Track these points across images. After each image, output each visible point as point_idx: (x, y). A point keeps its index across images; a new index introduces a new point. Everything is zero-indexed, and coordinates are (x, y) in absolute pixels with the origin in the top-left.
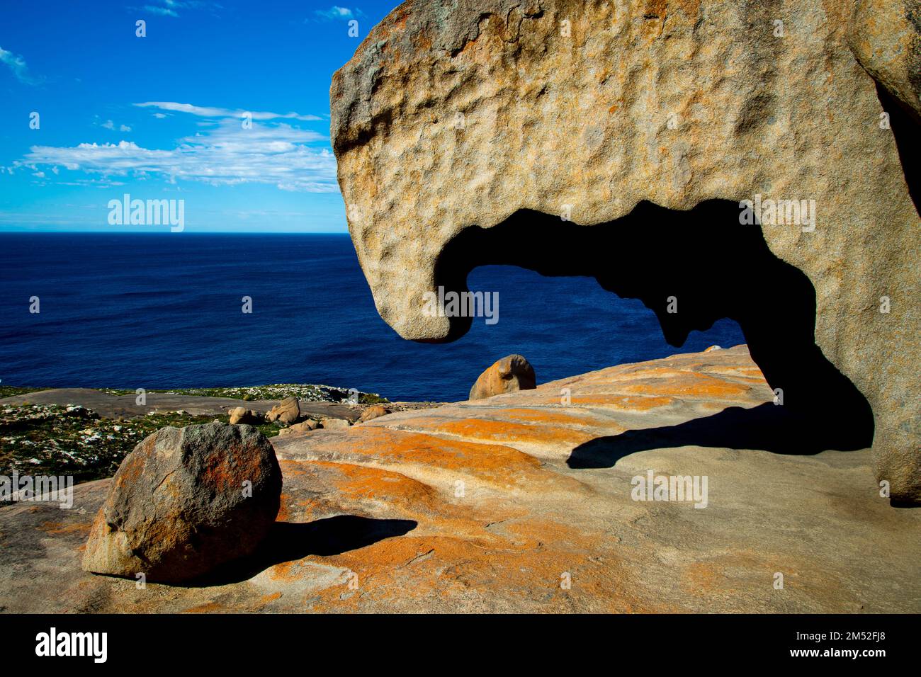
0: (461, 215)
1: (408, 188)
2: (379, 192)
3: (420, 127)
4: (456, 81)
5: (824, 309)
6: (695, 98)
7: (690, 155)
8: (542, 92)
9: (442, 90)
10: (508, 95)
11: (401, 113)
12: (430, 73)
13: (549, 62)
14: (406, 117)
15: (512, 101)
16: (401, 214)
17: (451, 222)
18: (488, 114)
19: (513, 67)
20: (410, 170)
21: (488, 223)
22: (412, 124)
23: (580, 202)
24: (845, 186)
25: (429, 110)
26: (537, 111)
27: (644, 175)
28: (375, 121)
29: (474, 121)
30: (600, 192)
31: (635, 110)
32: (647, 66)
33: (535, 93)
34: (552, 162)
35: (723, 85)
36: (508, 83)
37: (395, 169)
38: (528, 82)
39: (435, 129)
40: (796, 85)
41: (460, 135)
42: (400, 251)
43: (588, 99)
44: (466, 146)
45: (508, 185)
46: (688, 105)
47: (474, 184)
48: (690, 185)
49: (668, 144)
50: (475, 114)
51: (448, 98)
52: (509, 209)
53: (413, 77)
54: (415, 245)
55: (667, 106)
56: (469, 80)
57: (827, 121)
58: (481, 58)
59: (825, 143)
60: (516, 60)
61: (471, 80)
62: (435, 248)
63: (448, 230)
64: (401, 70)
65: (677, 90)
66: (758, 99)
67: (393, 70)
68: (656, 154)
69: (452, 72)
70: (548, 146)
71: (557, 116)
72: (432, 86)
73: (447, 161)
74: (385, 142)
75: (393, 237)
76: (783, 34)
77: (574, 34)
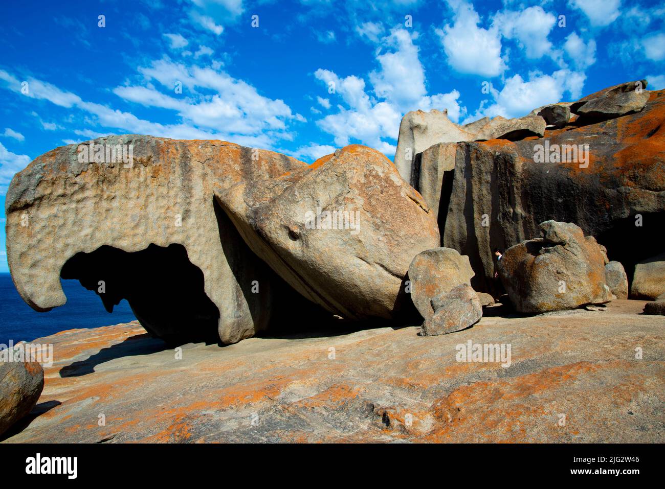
0: (77, 247)
1: (49, 233)
2: (32, 234)
3: (57, 205)
4: (76, 187)
5: (207, 281)
6: (168, 208)
7: (168, 228)
8: (113, 198)
9: (70, 190)
10: (100, 197)
12: (64, 182)
13: (116, 186)
14: (50, 200)
15: (100, 200)
16: (43, 246)
17: (71, 250)
18: (90, 204)
19: (101, 186)
20: (52, 224)
21: (88, 251)
22: (53, 203)
23: (129, 243)
24: (210, 240)
25: (62, 198)
26: (111, 205)
27: (152, 234)
28: (35, 200)
29: (82, 206)
30: (137, 240)
31: (148, 210)
32: (152, 194)
33: (110, 198)
34: (118, 227)
35: (176, 205)
36: (99, 193)
37: (43, 224)
38: (108, 193)
39: (64, 207)
40: (196, 207)
41: (77, 211)
42: (42, 264)
43: (131, 204)
44: (79, 217)
45: (98, 235)
46: (166, 210)
47: (83, 233)
48: (168, 238)
49: (160, 223)
50: (84, 203)
51: (73, 194)
52: (98, 245)
53: (57, 182)
54: (51, 261)
55: (159, 209)
56: (81, 188)
57: (204, 220)
58: (88, 180)
59: (204, 227)
60: (103, 183)
61: (83, 188)
62: (61, 262)
63: (69, 254)
64: (52, 179)
65: (162, 204)
66: (186, 211)
67: (49, 178)
68: (156, 226)
69: (75, 183)
70: (115, 220)
71: (119, 208)
72: (65, 188)
73: (70, 222)
74: (38, 210)
75: (39, 257)
76: (193, 191)
77: (126, 178)
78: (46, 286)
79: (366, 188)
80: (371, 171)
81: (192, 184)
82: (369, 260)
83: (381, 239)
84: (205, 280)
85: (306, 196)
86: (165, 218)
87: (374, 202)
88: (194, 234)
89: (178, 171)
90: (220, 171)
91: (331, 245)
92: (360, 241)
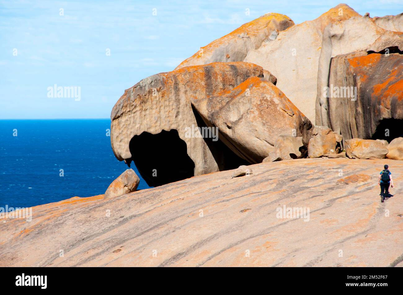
0: (134, 133)
1: (125, 128)
6: (169, 112)
7: (169, 122)
8: (147, 110)
9: (132, 108)
12: (130, 105)
13: (147, 104)
15: (142, 111)
16: (124, 133)
18: (138, 113)
19: (142, 105)
20: (126, 124)
21: (138, 134)
22: (126, 115)
23: (154, 130)
25: (129, 112)
26: (146, 113)
27: (163, 125)
29: (136, 115)
30: (157, 129)
31: (161, 113)
32: (162, 106)
33: (145, 110)
34: (149, 123)
35: (173, 109)
36: (141, 108)
37: (123, 124)
38: (144, 107)
39: (130, 116)
40: (182, 110)
41: (134, 117)
42: (123, 141)
43: (154, 111)
44: (135, 120)
45: (142, 127)
47: (137, 127)
48: (170, 127)
49: (166, 120)
50: (136, 113)
51: (132, 110)
52: (142, 132)
53: (127, 106)
54: (126, 139)
55: (165, 113)
57: (186, 116)
58: (137, 103)
59: (186, 119)
60: (142, 103)
61: (136, 107)
62: (130, 140)
63: (132, 136)
65: (167, 110)
66: (178, 112)
67: (125, 105)
68: (164, 121)
69: (133, 105)
70: (148, 120)
71: (149, 114)
72: (130, 108)
73: (132, 122)
75: (122, 138)
76: (180, 101)
77: (151, 99)
78: (125, 149)
79: (260, 106)
80: (263, 98)
81: (180, 97)
82: (261, 139)
83: (266, 129)
84: (187, 147)
85: (235, 108)
86: (168, 117)
87: (262, 113)
88: (182, 123)
89: (173, 91)
90: (194, 88)
91: (244, 132)
92: (256, 130)
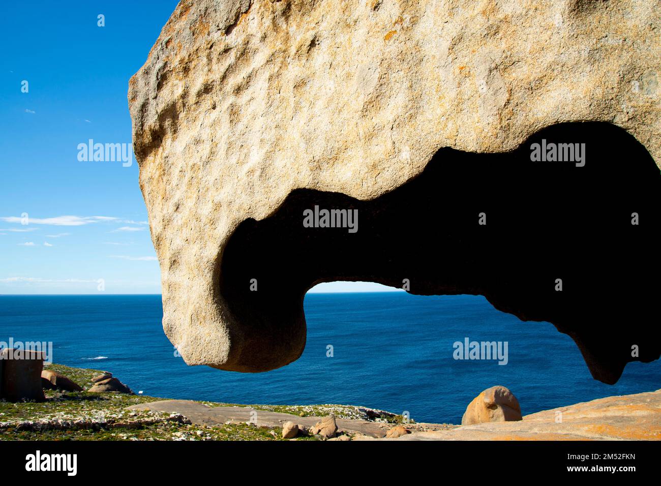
0: (235, 207)
1: (189, 184)
2: (168, 193)
3: (201, 117)
4: (231, 58)
7: (502, 67)
8: (313, 44)
9: (219, 69)
10: (278, 58)
11: (184, 106)
12: (208, 58)
14: (189, 109)
15: (284, 65)
16: (185, 214)
17: (226, 217)
18: (260, 86)
19: (284, 27)
20: (191, 164)
22: (195, 114)
25: (208, 96)
26: (308, 67)
27: (439, 111)
28: (162, 117)
29: (249, 98)
30: (380, 148)
33: (305, 48)
36: (279, 45)
37: (180, 166)
38: (299, 38)
42: (184, 258)
44: (240, 127)
45: (280, 162)
47: (246, 168)
49: (467, 60)
50: (251, 89)
51: (224, 78)
53: (192, 65)
54: (195, 249)
56: (242, 54)
58: (253, 28)
60: (287, 18)
61: (244, 53)
64: (182, 61)
67: (175, 63)
68: (451, 77)
69: (227, 50)
70: (320, 105)
71: (329, 67)
72: (209, 70)
73: (222, 147)
74: (173, 140)
75: (178, 242)
78: (191, 309)
